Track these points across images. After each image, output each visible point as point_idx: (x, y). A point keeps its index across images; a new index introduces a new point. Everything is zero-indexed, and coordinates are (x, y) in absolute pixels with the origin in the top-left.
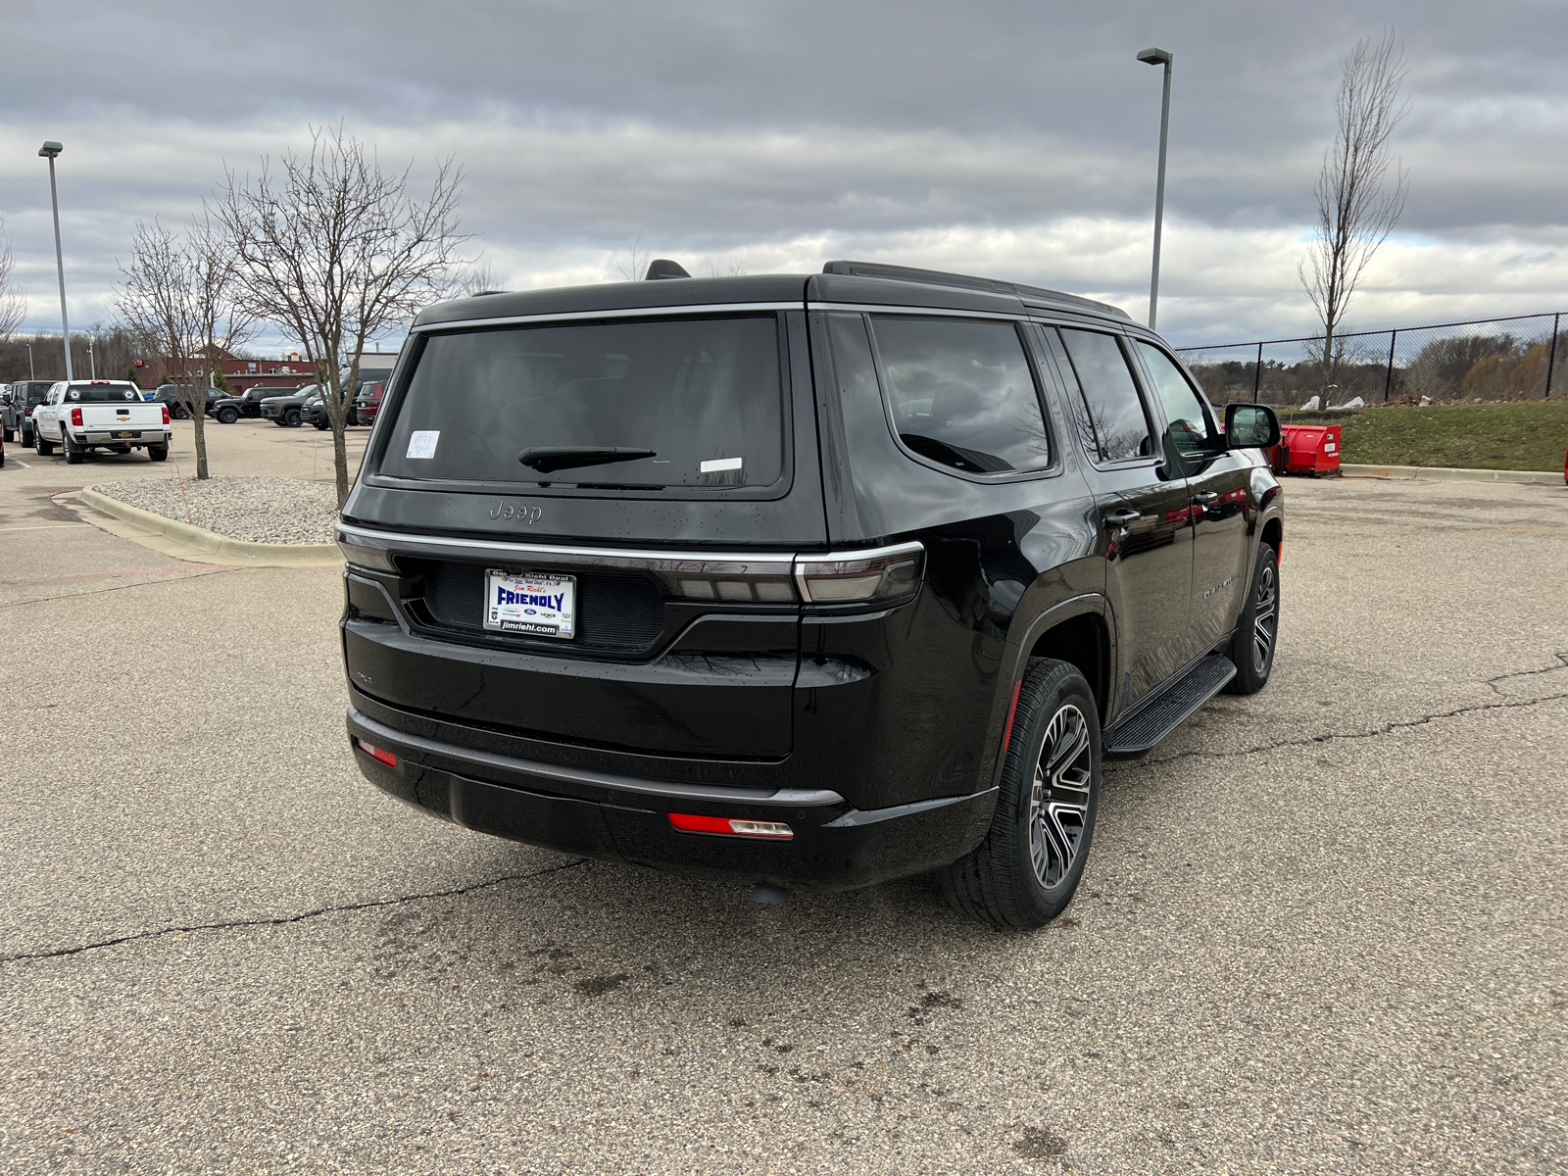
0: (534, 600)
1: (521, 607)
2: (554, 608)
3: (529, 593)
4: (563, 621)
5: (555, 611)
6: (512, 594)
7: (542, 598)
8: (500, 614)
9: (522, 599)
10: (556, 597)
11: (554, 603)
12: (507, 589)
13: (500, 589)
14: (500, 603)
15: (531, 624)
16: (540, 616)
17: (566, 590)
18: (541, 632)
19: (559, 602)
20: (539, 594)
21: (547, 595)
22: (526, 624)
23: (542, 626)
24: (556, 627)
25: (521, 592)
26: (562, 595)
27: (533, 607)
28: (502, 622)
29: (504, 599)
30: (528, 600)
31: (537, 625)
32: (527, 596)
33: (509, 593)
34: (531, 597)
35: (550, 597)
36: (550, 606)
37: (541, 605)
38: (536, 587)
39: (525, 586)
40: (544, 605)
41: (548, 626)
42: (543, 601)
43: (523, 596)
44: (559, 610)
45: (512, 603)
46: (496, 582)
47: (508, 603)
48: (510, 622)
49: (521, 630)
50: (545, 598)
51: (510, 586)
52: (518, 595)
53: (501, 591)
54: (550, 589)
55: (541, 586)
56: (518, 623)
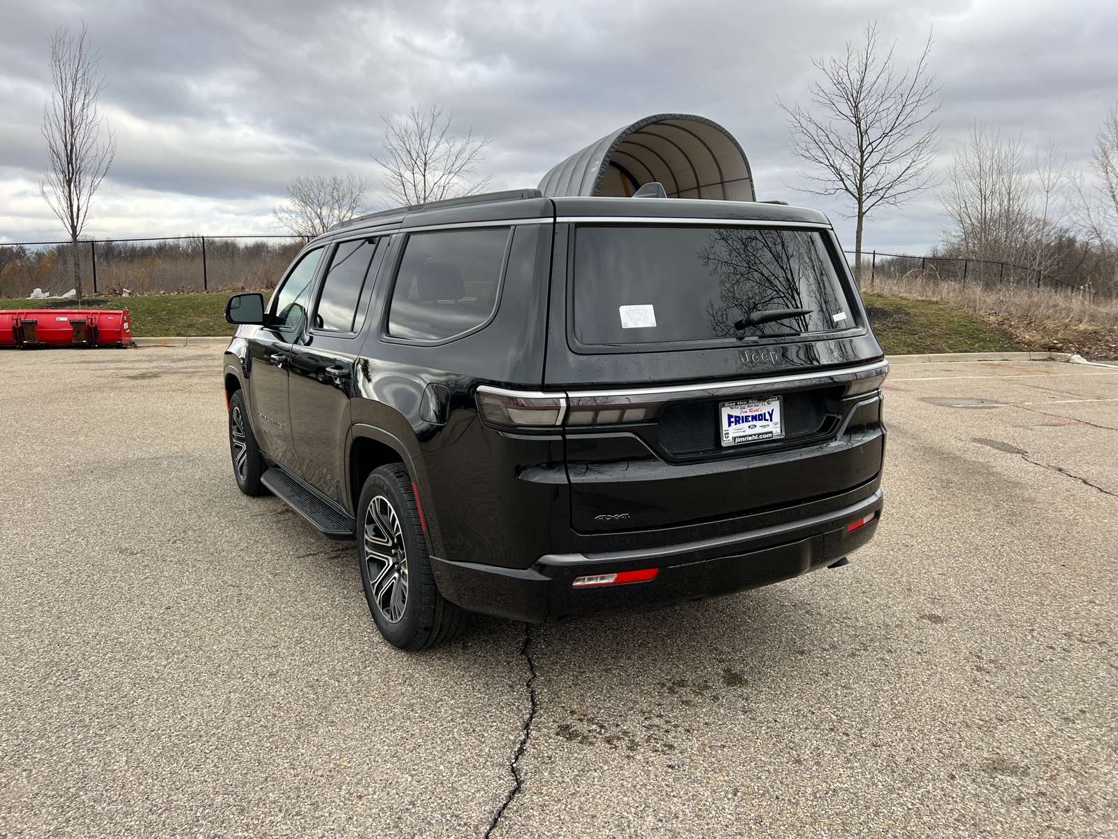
0: (754, 418)
1: (746, 425)
2: (768, 420)
3: (751, 414)
4: (774, 427)
5: (769, 422)
6: (739, 417)
7: (759, 415)
8: (731, 433)
9: (746, 419)
10: (769, 412)
11: (768, 417)
12: (734, 414)
13: (729, 415)
14: (730, 425)
15: (755, 435)
16: (760, 428)
17: (775, 406)
18: (763, 439)
19: (771, 415)
20: (757, 413)
21: (762, 412)
22: (751, 436)
23: (763, 434)
24: (771, 432)
25: (744, 415)
26: (773, 410)
27: (754, 423)
28: (734, 439)
29: (733, 422)
30: (750, 419)
31: (759, 435)
32: (749, 416)
33: (736, 417)
34: (752, 416)
35: (765, 414)
36: (765, 420)
37: (760, 420)
38: (755, 408)
39: (747, 409)
40: (761, 420)
41: (766, 433)
42: (761, 417)
43: (746, 417)
44: (771, 420)
45: (739, 423)
46: (725, 412)
47: (736, 424)
48: (740, 437)
49: (749, 441)
50: (761, 415)
51: (736, 412)
52: (743, 417)
53: (730, 417)
54: (764, 408)
55: (758, 407)
56: (746, 436)
